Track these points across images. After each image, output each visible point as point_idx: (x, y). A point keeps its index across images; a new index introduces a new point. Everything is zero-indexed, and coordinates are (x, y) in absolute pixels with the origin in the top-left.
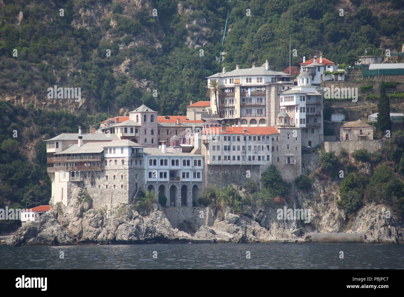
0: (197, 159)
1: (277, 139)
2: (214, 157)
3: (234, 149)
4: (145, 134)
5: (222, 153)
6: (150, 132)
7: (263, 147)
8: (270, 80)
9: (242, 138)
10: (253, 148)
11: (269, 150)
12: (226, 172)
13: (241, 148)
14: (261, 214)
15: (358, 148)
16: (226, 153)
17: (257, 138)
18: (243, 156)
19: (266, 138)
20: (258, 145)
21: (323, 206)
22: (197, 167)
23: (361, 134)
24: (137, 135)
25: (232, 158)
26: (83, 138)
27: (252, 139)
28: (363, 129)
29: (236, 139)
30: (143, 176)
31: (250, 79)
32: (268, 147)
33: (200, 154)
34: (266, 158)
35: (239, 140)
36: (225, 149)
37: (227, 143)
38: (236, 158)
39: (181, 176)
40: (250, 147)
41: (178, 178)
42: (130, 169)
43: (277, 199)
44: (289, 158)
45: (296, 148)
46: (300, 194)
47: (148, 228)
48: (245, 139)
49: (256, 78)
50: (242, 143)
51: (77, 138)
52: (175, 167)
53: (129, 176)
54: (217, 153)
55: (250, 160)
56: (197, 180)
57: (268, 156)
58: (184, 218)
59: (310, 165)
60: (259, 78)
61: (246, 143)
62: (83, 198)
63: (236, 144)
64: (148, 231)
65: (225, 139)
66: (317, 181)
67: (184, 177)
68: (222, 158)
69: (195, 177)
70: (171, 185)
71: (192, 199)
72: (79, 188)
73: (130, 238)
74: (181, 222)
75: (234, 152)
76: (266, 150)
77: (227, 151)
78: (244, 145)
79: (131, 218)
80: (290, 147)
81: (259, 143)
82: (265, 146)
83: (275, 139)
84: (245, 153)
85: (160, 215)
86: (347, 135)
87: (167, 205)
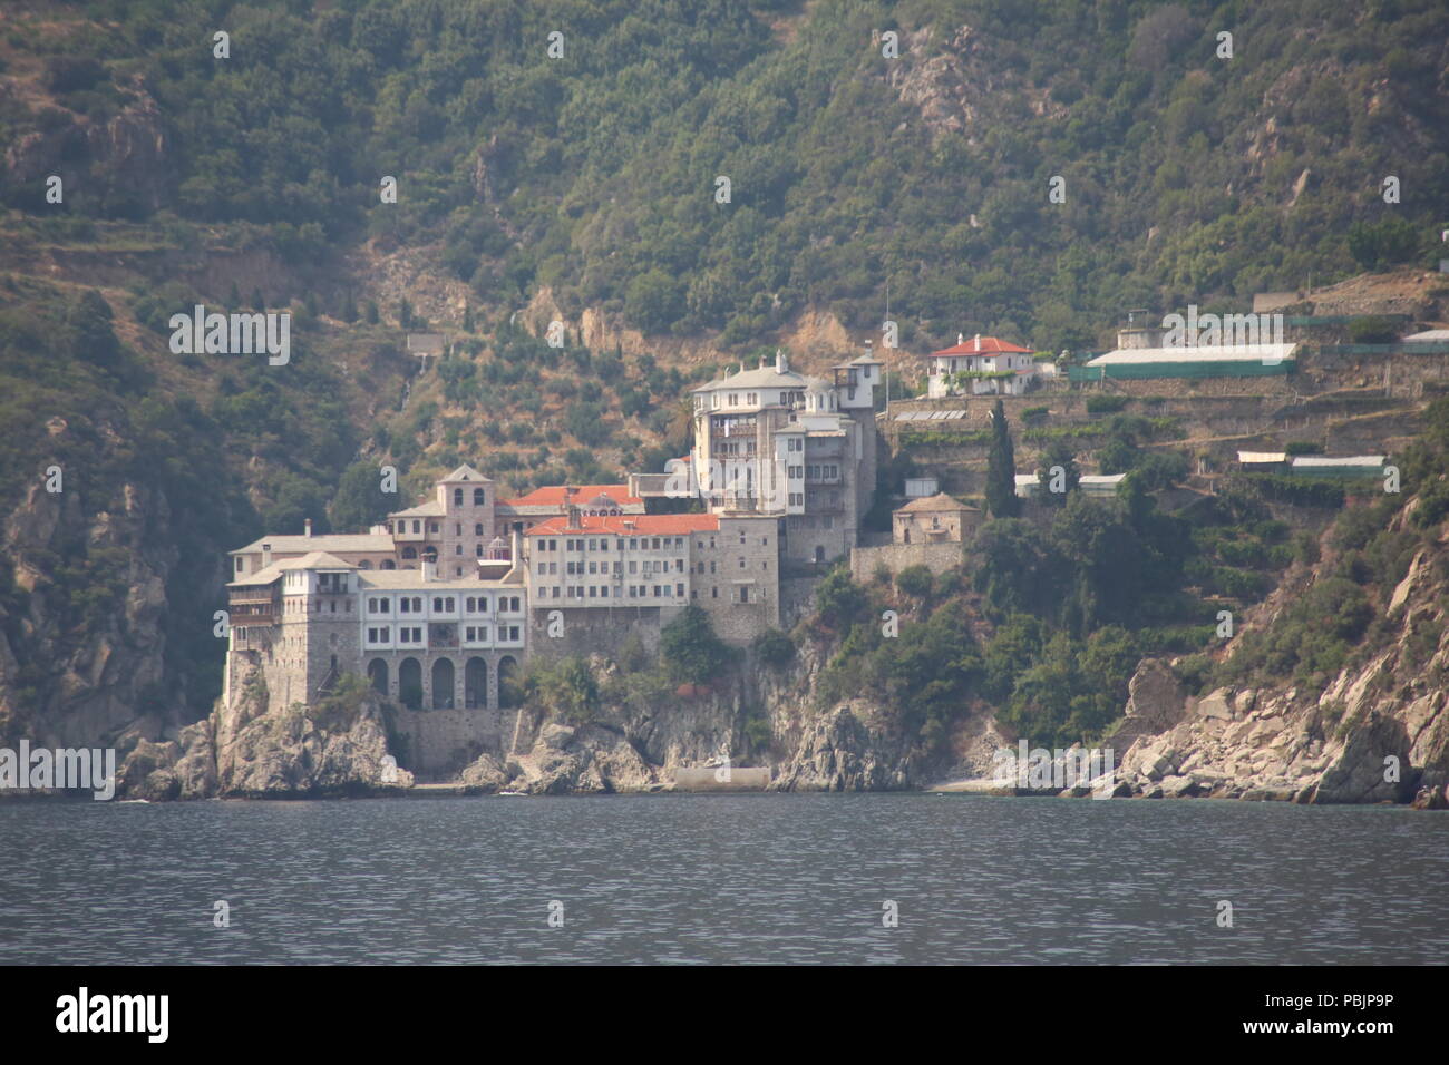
0: (510, 596)
1: (713, 544)
2: (542, 590)
3: (593, 570)
4: (459, 533)
5: (563, 580)
6: (473, 530)
7: (666, 563)
8: (775, 398)
9: (612, 544)
10: (640, 567)
11: (681, 570)
12: (579, 625)
13: (611, 568)
14: (647, 724)
15: (913, 562)
16: (573, 581)
17: (650, 544)
18: (616, 588)
19: (673, 542)
20: (653, 559)
21: (811, 702)
22: (509, 614)
23: (936, 528)
24: (435, 537)
25: (587, 591)
26: (274, 548)
27: (639, 545)
28: (939, 516)
29: (599, 547)
30: (356, 638)
31: (736, 397)
32: (680, 564)
33: (521, 582)
34: (674, 591)
35: (604, 547)
36: (571, 571)
37: (575, 557)
38: (599, 592)
39: (463, 635)
40: (633, 564)
41: (454, 643)
42: (311, 622)
43: (685, 688)
44: (744, 590)
45: (765, 565)
46: (766, 676)
47: (331, 761)
48: (620, 546)
49: (745, 393)
50: (612, 556)
51: (260, 549)
52: (444, 616)
53: (310, 638)
54: (551, 581)
55: (633, 594)
56: (509, 644)
57: (680, 586)
58: (472, 735)
59: (807, 605)
60: (752, 393)
61: (622, 555)
62: (252, 689)
63: (598, 557)
64: (330, 766)
65: (570, 547)
66: (808, 642)
67: (471, 637)
68: (564, 591)
69: (503, 637)
70: (435, 658)
71: (496, 690)
72: (252, 666)
73: (272, 785)
74: (462, 745)
75: (594, 576)
76: (674, 571)
77: (576, 575)
78: (618, 560)
79: (296, 739)
80: (746, 562)
81: (656, 554)
82: (672, 561)
83: (707, 543)
84: (621, 578)
85: (369, 730)
86: (906, 531)
87: (424, 704)
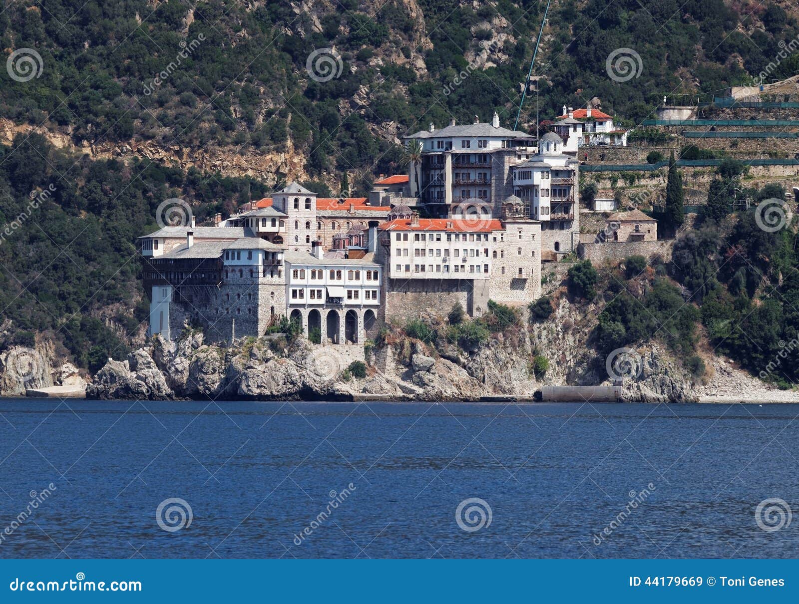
0: (373, 270)
1: (502, 238)
2: (399, 267)
3: (431, 254)
4: (296, 228)
5: (412, 261)
6: (304, 225)
7: (477, 251)
8: (499, 143)
9: (444, 237)
10: (461, 253)
11: (487, 256)
12: (418, 290)
13: (443, 252)
16: (419, 260)
17: (468, 238)
18: (445, 266)
19: (482, 237)
20: (469, 247)
22: (372, 282)
23: (636, 231)
24: (282, 230)
25: (427, 268)
26: (196, 235)
27: (461, 237)
28: (640, 224)
29: (435, 238)
30: (284, 296)
31: (468, 142)
32: (486, 251)
34: (482, 269)
35: (439, 239)
36: (417, 254)
37: (420, 245)
38: (435, 268)
39: (346, 295)
40: (457, 250)
41: (341, 300)
42: (261, 284)
44: (521, 269)
45: (533, 252)
46: (537, 325)
48: (449, 238)
49: (477, 140)
50: (443, 245)
52: (335, 282)
53: (261, 295)
54: (404, 260)
55: (456, 271)
56: (371, 302)
57: (486, 266)
58: (350, 361)
59: (556, 281)
60: (482, 141)
61: (450, 244)
62: (193, 328)
63: (434, 245)
64: (287, 380)
65: (417, 239)
67: (349, 297)
68: (412, 268)
69: (368, 297)
70: (329, 310)
71: (363, 332)
72: (187, 312)
75: (431, 258)
76: (482, 255)
77: (420, 257)
78: (447, 247)
80: (522, 251)
81: (472, 244)
82: (481, 250)
83: (499, 238)
84: (449, 260)
86: (615, 233)
87: (322, 340)
